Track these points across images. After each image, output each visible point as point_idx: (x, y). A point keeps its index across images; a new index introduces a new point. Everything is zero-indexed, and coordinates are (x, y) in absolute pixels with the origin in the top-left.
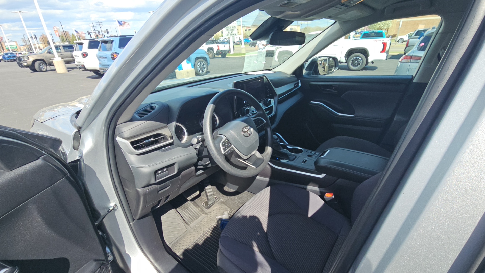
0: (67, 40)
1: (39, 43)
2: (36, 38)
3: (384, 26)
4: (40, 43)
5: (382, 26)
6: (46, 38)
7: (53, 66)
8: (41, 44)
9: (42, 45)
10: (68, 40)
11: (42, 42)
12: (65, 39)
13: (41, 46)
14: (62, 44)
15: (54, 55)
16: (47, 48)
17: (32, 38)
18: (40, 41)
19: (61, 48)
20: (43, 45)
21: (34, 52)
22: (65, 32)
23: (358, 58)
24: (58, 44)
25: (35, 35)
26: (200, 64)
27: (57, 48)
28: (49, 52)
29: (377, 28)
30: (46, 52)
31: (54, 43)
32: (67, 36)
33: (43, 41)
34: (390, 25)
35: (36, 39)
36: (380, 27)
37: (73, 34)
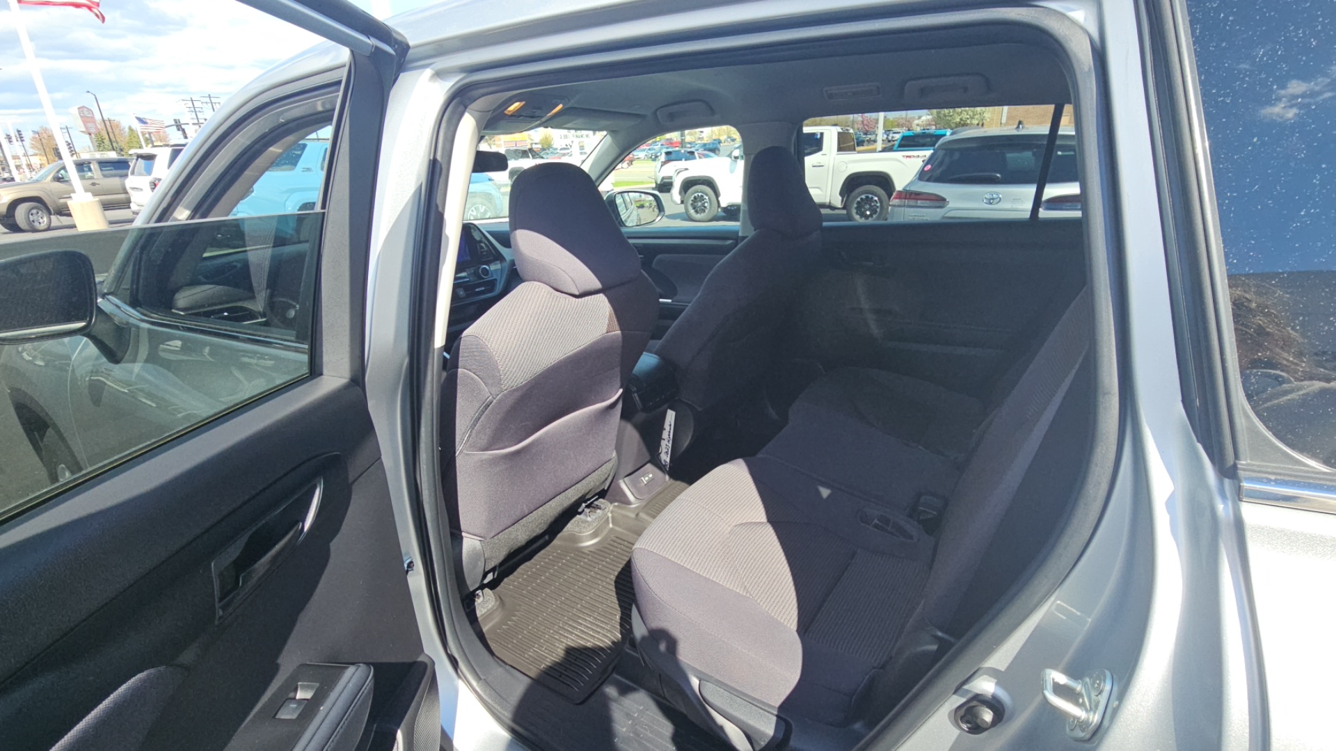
0: (114, 144)
1: (29, 153)
2: (21, 138)
3: (972, 118)
4: (31, 151)
5: (968, 119)
6: (51, 137)
7: (70, 215)
8: (36, 155)
9: (38, 157)
10: (117, 143)
11: (39, 149)
12: (107, 142)
13: (36, 161)
14: (98, 155)
15: (71, 185)
16: (51, 168)
17: (9, 138)
18: (33, 147)
19: (92, 166)
20: (41, 157)
21: (13, 179)
22: (108, 123)
23: (870, 196)
24: (85, 156)
25: (19, 131)
26: (474, 210)
27: (82, 166)
28: (58, 179)
29: (956, 123)
30: (50, 177)
31: (73, 152)
32: (113, 132)
33: (40, 146)
34: (985, 115)
35: (22, 141)
36: (961, 119)
37: (130, 129)
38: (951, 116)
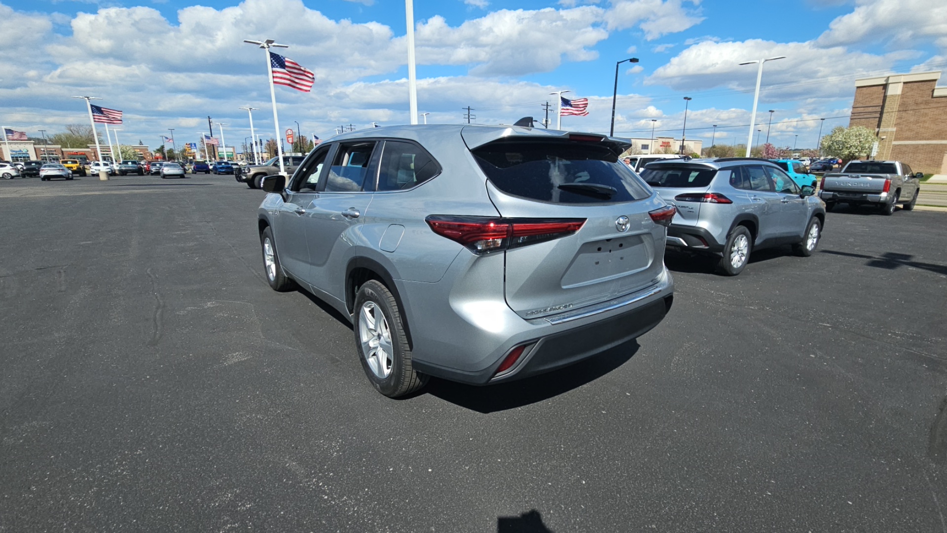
0: (302, 149)
1: (263, 151)
2: (261, 143)
4: (264, 150)
6: (275, 144)
8: (266, 152)
9: (266, 154)
10: (303, 148)
11: (268, 149)
12: (299, 148)
13: (265, 156)
14: (293, 155)
15: (280, 168)
16: (271, 161)
17: (256, 143)
18: (266, 148)
19: (290, 160)
20: (268, 154)
21: (255, 164)
22: (301, 138)
24: (288, 155)
25: (261, 140)
27: (286, 159)
28: (275, 165)
30: (272, 164)
31: (283, 153)
32: (303, 143)
33: (268, 148)
35: (261, 145)
37: (311, 141)
38: (840, 150)
